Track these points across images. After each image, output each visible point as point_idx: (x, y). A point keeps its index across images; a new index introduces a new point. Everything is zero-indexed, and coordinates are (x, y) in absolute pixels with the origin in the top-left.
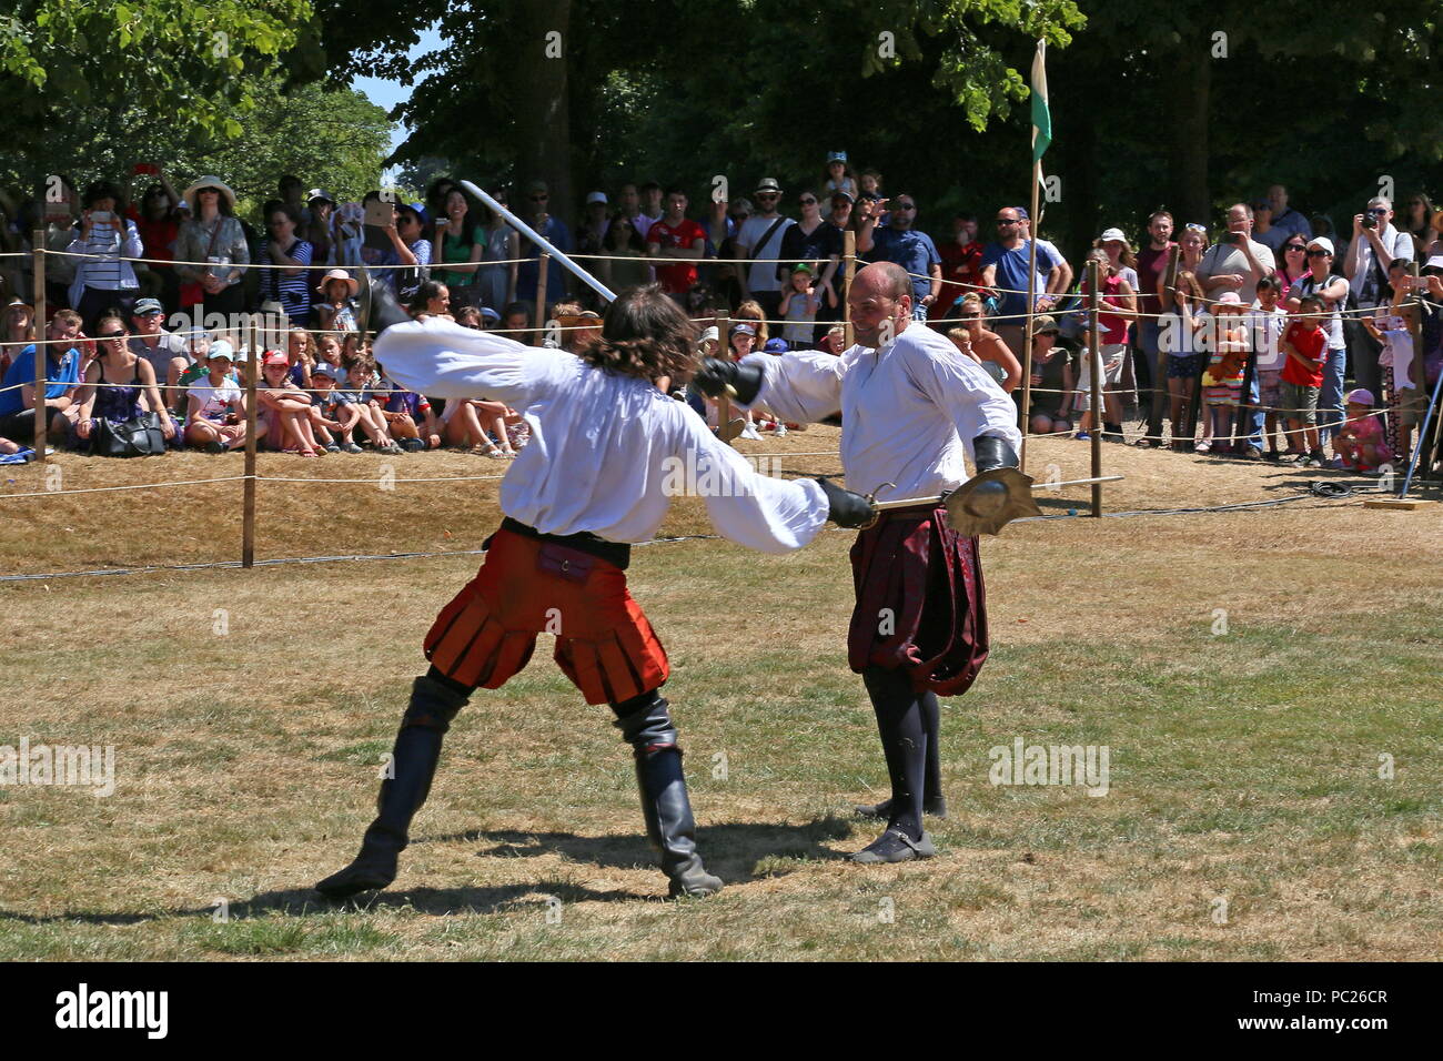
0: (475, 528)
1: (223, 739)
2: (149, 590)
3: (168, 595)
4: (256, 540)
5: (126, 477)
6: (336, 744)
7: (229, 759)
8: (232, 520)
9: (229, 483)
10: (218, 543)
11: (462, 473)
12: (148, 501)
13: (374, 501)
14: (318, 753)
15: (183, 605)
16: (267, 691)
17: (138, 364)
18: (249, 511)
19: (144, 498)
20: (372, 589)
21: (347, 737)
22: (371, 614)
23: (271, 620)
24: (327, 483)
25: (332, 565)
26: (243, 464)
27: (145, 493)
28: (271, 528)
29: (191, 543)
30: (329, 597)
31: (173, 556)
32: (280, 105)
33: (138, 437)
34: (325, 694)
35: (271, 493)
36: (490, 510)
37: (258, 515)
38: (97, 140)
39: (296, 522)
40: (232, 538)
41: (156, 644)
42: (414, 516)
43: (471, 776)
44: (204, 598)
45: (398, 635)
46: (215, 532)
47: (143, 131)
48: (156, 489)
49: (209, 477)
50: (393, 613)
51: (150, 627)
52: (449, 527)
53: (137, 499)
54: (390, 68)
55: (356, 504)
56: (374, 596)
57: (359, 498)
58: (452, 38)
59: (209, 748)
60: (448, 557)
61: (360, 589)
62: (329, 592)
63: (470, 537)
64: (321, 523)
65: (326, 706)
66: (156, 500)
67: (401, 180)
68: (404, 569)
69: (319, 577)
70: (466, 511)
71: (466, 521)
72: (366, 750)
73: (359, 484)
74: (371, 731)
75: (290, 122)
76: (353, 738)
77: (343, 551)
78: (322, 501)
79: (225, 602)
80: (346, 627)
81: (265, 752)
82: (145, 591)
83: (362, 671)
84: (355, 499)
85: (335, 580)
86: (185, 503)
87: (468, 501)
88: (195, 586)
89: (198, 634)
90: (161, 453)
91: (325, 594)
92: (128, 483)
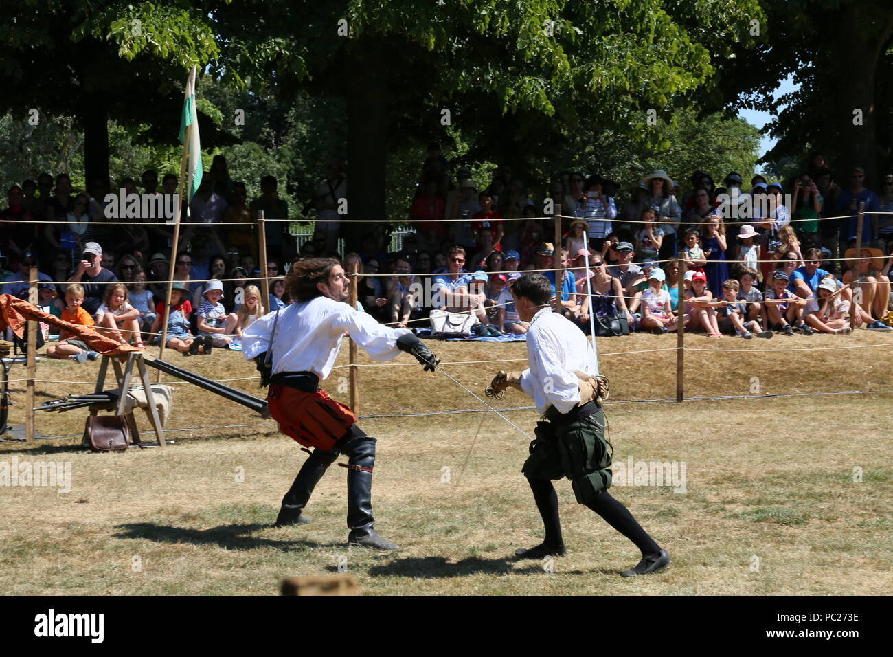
0: (818, 380)
1: (673, 504)
2: (623, 415)
3: (633, 418)
4: (685, 385)
5: (608, 348)
6: (739, 509)
7: (674, 516)
8: (670, 374)
9: (667, 352)
10: (662, 387)
11: (809, 346)
12: (621, 362)
13: (755, 363)
14: (728, 514)
15: (643, 424)
16: (695, 476)
17: (612, 281)
18: (680, 369)
19: (618, 360)
20: (755, 416)
21: (745, 505)
22: (756, 431)
23: (695, 434)
24: (726, 352)
25: (730, 401)
26: (676, 340)
27: (619, 358)
28: (693, 379)
29: (646, 387)
30: (729, 420)
31: (634, 394)
32: (694, 126)
33: (614, 325)
34: (730, 479)
35: (692, 358)
36: (827, 369)
37: (686, 370)
38: (587, 150)
39: (708, 375)
40: (670, 384)
41: (629, 446)
42: (780, 372)
43: (823, 531)
44: (656, 420)
45: (772, 444)
46: (660, 381)
47: (611, 145)
48: (625, 355)
49: (656, 348)
50: (769, 431)
51: (625, 436)
52: (801, 379)
53: (614, 361)
54: (763, 104)
55: (743, 365)
56: (757, 420)
57: (745, 361)
58: (801, 84)
59: (663, 509)
60: (801, 397)
61: (747, 416)
62: (730, 417)
63: (814, 385)
64: (723, 376)
65: (731, 486)
66: (625, 361)
67: (766, 169)
68: (775, 404)
69: (723, 408)
70: (812, 369)
71: (812, 375)
72: (757, 513)
73: (746, 352)
74: (759, 502)
75: (699, 137)
76: (748, 505)
77: (737, 393)
78: (723, 363)
79: (667, 423)
80: (740, 438)
81: (695, 512)
82: (620, 415)
83: (753, 466)
84: (743, 362)
85: (732, 410)
86: (642, 364)
87: (813, 363)
88: (649, 412)
89: (653, 441)
90: (628, 335)
91: (726, 418)
92: (609, 352)
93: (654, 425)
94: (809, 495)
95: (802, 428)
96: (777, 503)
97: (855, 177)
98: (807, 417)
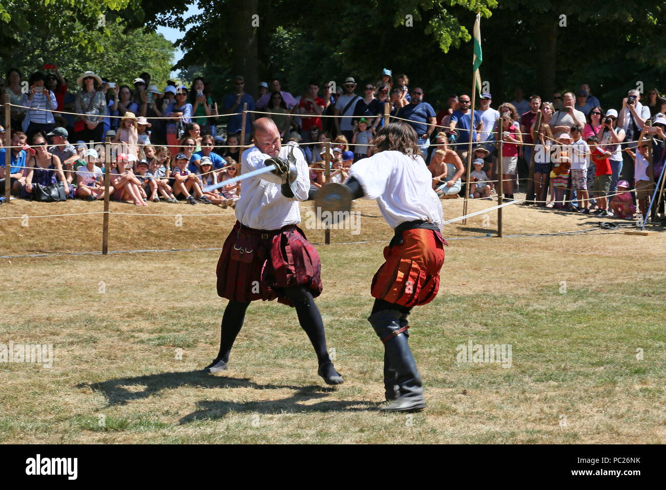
0: (211, 238)
1: (93, 333)
2: (59, 264)
3: (67, 266)
4: (109, 242)
5: (48, 211)
6: (144, 336)
7: (94, 342)
8: (98, 232)
9: (96, 215)
10: (91, 243)
11: (205, 212)
12: (59, 223)
13: (164, 225)
14: (136, 340)
15: (74, 271)
16: (113, 312)
17: (52, 158)
18: (106, 228)
19: (56, 221)
20: (162, 266)
21: (150, 333)
22: (162, 277)
23: (115, 279)
24: (143, 216)
25: (144, 254)
26: (103, 206)
27: (57, 219)
28: (116, 236)
29: (78, 242)
30: (143, 269)
31: (69, 248)
32: (122, 39)
33: (54, 193)
34: (140, 313)
35: (116, 220)
36: (218, 230)
37: (110, 230)
38: (36, 53)
39: (128, 234)
40: (97, 240)
41: (61, 289)
42: (183, 232)
43: (207, 351)
44: (85, 268)
45: (174, 287)
46: (90, 238)
47: (57, 50)
48: (62, 217)
49: (87, 212)
50: (172, 277)
51: (59, 281)
52: (199, 237)
53: (53, 221)
54: (175, 23)
55: (156, 226)
56: (164, 268)
57: (157, 223)
58: (204, 9)
59: (85, 337)
60: (198, 251)
61: (157, 266)
63: (209, 242)
64: (139, 234)
65: (140, 318)
66: (62, 222)
67: (179, 76)
68: (178, 256)
69: (138, 259)
70: (207, 230)
71: (207, 235)
72: (158, 339)
73: (158, 216)
74: (161, 331)
75: (127, 47)
76: (152, 333)
77: (150, 248)
78: (140, 224)
79: (94, 270)
80: (150, 283)
81: (111, 339)
82: (56, 264)
83: (157, 303)
84: (155, 224)
85: (145, 261)
86: (76, 224)
87: (208, 225)
88: (80, 262)
89: (82, 285)
90: (64, 201)
91: (141, 267)
92: (49, 214)
93: (83, 273)
94: (199, 325)
95: (198, 275)
96: (174, 331)
97: (238, 84)
98: (202, 267)
